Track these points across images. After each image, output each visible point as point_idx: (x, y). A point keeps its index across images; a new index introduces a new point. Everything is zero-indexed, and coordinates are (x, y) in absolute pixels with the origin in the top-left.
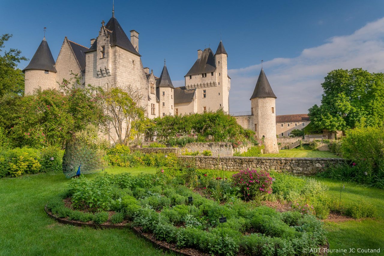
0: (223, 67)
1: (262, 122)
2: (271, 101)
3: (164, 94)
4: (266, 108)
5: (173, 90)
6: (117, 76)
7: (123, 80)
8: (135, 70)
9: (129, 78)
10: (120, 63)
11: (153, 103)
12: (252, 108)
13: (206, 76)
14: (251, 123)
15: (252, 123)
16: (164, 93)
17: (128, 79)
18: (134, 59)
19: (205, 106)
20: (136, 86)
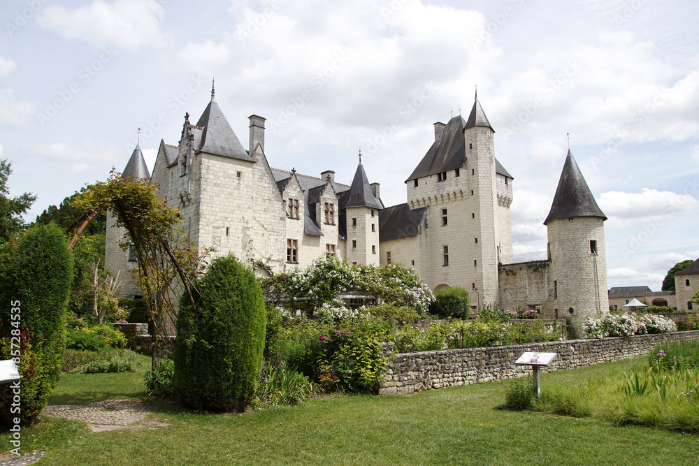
0: (480, 156)
1: (567, 277)
2: (586, 225)
3: (355, 223)
4: (574, 242)
5: (376, 213)
6: (201, 204)
7: (213, 209)
8: (241, 189)
9: (227, 204)
10: (209, 180)
11: (331, 243)
12: (549, 244)
13: (445, 178)
14: (546, 280)
15: (548, 279)
16: (354, 220)
17: (225, 207)
18: (239, 170)
19: (445, 244)
20: (243, 218)
